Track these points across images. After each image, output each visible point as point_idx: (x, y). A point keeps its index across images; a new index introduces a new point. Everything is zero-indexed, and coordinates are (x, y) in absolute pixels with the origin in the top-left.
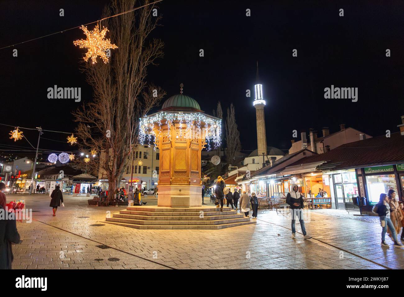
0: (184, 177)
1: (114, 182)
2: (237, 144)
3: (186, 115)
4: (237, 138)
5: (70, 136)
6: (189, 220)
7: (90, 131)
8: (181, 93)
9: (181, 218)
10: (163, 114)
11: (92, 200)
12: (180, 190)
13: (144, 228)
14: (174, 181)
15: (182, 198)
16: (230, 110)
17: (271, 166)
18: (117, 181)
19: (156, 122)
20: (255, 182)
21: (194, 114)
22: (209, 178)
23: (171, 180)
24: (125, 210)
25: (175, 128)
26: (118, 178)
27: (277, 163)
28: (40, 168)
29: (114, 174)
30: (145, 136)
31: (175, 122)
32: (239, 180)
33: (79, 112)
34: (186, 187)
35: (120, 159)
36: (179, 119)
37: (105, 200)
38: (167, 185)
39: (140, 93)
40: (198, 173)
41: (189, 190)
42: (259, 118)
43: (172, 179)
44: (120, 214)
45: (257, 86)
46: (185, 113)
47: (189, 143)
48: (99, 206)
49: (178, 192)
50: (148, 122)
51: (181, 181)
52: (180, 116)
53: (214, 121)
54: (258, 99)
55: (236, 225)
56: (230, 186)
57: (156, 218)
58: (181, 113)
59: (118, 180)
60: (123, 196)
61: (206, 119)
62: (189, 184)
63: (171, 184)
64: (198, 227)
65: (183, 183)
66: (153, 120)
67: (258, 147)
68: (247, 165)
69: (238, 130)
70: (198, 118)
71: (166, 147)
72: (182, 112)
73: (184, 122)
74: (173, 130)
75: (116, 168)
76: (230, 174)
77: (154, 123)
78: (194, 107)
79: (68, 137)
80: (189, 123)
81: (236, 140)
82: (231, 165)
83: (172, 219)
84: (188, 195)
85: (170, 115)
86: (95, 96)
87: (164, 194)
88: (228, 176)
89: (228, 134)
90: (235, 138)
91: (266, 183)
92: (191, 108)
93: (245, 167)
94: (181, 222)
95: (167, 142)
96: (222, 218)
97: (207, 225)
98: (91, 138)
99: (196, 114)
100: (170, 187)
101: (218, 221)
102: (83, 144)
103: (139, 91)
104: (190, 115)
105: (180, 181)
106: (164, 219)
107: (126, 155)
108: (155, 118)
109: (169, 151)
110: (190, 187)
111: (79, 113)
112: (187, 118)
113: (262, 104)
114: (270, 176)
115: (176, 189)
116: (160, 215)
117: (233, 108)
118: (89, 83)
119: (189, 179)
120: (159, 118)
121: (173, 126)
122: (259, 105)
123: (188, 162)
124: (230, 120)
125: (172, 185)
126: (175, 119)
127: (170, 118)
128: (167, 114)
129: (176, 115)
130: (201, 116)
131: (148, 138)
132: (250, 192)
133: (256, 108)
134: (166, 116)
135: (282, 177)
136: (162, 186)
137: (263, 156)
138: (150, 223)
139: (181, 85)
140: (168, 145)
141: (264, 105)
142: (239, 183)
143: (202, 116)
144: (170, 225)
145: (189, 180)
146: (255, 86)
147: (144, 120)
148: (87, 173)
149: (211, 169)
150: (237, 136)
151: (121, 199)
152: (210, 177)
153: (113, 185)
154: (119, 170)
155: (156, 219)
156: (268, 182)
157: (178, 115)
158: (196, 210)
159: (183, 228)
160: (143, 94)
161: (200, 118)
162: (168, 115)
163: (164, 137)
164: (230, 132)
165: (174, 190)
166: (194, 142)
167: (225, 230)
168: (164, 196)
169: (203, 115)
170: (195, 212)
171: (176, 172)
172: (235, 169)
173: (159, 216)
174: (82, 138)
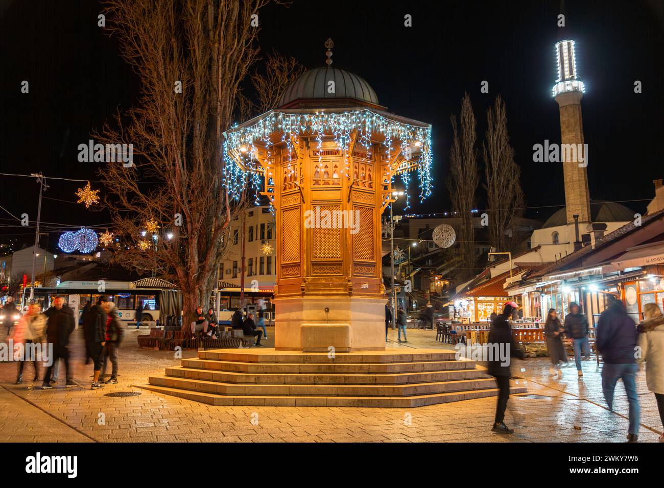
0: (335, 277)
1: (194, 294)
2: (515, 196)
3: (331, 117)
4: (514, 181)
5: (82, 186)
6: (339, 384)
7: (135, 175)
8: (327, 65)
9: (320, 378)
10: (273, 119)
11: (148, 336)
12: (327, 310)
13: (224, 404)
14: (311, 288)
15: (330, 328)
16: (494, 112)
17: (593, 248)
18: (201, 292)
19: (260, 138)
20: (552, 289)
21: (352, 115)
22: (447, 283)
23: (303, 284)
24: (196, 359)
25: (311, 153)
26: (203, 285)
27: (609, 239)
28: (66, 268)
29: (193, 274)
30: (245, 179)
31: (307, 138)
32: (511, 286)
33: (108, 131)
34: (343, 301)
35: (206, 238)
36: (314, 127)
37: (173, 337)
38: (294, 298)
39: (247, 77)
40: (374, 265)
41: (348, 310)
42: (567, 127)
43: (305, 282)
44: (184, 367)
45: (561, 46)
46: (330, 113)
47: (345, 190)
48: (161, 349)
49: (323, 314)
50: (243, 140)
51: (329, 287)
52: (317, 121)
53: (408, 129)
54: (563, 80)
55: (464, 398)
56: (495, 300)
57: (259, 377)
58: (320, 113)
59: (204, 288)
60: (213, 325)
61: (387, 126)
62: (350, 295)
63: (303, 295)
64: (359, 400)
65: (335, 292)
66: (253, 134)
67: (567, 203)
68: (539, 247)
69: (515, 162)
70: (364, 123)
71: (293, 201)
72: (323, 110)
73: (329, 136)
74: (307, 159)
75: (196, 259)
76: (495, 272)
77: (254, 142)
78: (360, 96)
79: (80, 189)
80: (342, 136)
81: (511, 187)
82: (494, 249)
83: (298, 381)
84: (346, 321)
85: (292, 118)
86: (146, 92)
87: (288, 320)
88: (490, 276)
89: (491, 173)
90: (509, 181)
91: (580, 291)
92: (351, 98)
93: (533, 253)
94: (319, 389)
95: (293, 189)
96: (429, 378)
97: (384, 396)
98: (139, 193)
99: (360, 113)
100: (301, 303)
101: (415, 387)
102: (120, 206)
103: (243, 72)
104: (343, 116)
105: (326, 287)
106: (277, 380)
107: (219, 228)
108: (257, 130)
109: (297, 211)
110: (351, 300)
111: (109, 134)
112: (336, 125)
113: (576, 91)
114: (584, 272)
115: (317, 307)
116: (269, 370)
117: (501, 107)
118: (127, 59)
119: (349, 281)
120: (266, 130)
121: (306, 148)
122: (566, 94)
123: (346, 238)
124: (495, 138)
125: (305, 297)
126: (304, 129)
127: (293, 127)
128: (284, 118)
129: (307, 119)
130: (371, 117)
131: (252, 182)
132: (541, 315)
133: (559, 102)
134: (281, 123)
135: (618, 274)
136: (284, 299)
137: (574, 225)
138: (242, 391)
139: (326, 42)
140: (295, 197)
141: (581, 92)
142: (511, 293)
143: (374, 118)
144: (290, 395)
145: (349, 283)
146: (557, 46)
147: (234, 138)
148: (159, 275)
149: (452, 261)
150: (514, 178)
151: (210, 334)
152: (448, 280)
153: (192, 301)
154: (204, 266)
155: (257, 381)
156: (584, 288)
157: (312, 118)
158: (361, 358)
159: (322, 404)
160: (255, 80)
161: (368, 123)
162: (287, 119)
163: (286, 178)
164: (495, 168)
165: (310, 309)
166: (361, 187)
167: (430, 410)
168: (289, 326)
169: (378, 115)
170: (358, 363)
171: (314, 264)
172: (506, 258)
173: (266, 373)
174: (115, 192)
